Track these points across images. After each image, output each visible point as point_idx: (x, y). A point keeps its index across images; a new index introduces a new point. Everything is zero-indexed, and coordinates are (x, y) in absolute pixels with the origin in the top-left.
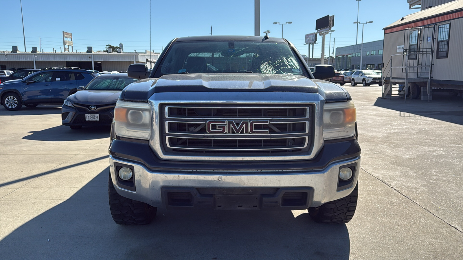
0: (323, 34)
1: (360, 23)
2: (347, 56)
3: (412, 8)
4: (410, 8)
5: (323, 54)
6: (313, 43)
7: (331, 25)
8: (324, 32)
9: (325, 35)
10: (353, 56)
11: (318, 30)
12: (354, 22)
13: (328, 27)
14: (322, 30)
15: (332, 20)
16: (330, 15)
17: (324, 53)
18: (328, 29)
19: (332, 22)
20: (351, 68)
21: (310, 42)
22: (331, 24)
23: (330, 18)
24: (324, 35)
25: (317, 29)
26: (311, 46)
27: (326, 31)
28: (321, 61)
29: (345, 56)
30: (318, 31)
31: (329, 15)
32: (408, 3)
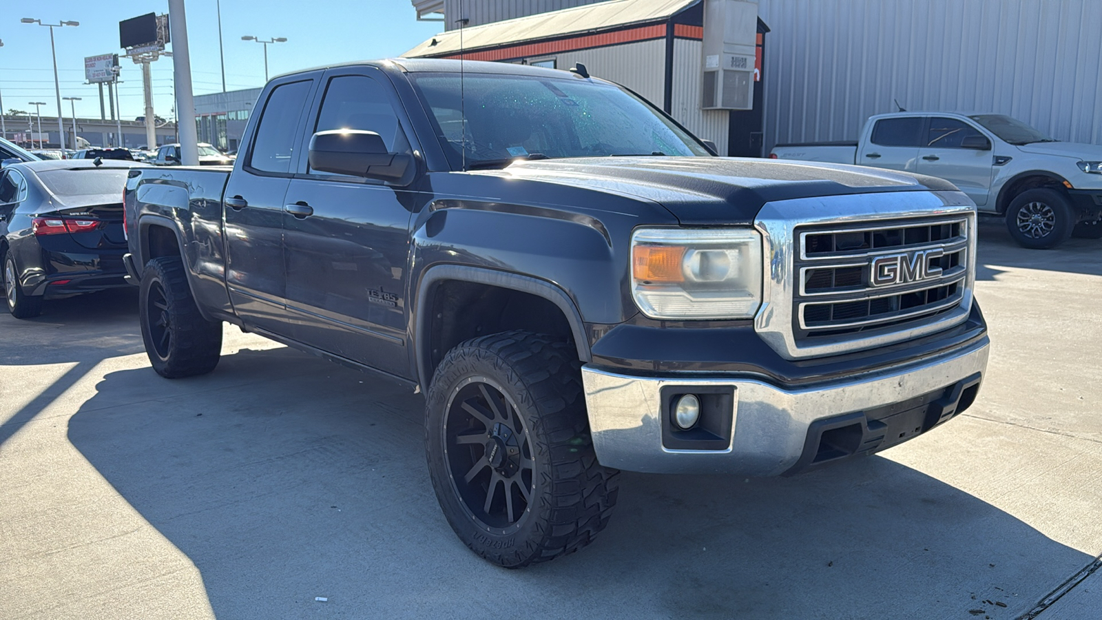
0: (143, 59)
1: (258, 40)
2: (214, 117)
3: (422, 17)
4: (419, 18)
5: (149, 109)
6: (111, 81)
7: (162, 39)
8: (146, 55)
9: (149, 63)
10: (231, 118)
11: (128, 48)
12: (243, 36)
13: (156, 42)
14: (140, 50)
15: (165, 27)
16: (158, 14)
17: (152, 108)
18: (155, 47)
19: (165, 32)
20: (229, 148)
21: (102, 79)
22: (162, 36)
23: (159, 22)
24: (146, 63)
25: (122, 46)
26: (106, 89)
27: (151, 54)
28: (145, 128)
29: (210, 118)
30: (127, 51)
31: (153, 14)
32: (414, 5)
